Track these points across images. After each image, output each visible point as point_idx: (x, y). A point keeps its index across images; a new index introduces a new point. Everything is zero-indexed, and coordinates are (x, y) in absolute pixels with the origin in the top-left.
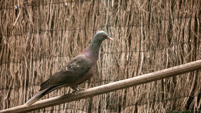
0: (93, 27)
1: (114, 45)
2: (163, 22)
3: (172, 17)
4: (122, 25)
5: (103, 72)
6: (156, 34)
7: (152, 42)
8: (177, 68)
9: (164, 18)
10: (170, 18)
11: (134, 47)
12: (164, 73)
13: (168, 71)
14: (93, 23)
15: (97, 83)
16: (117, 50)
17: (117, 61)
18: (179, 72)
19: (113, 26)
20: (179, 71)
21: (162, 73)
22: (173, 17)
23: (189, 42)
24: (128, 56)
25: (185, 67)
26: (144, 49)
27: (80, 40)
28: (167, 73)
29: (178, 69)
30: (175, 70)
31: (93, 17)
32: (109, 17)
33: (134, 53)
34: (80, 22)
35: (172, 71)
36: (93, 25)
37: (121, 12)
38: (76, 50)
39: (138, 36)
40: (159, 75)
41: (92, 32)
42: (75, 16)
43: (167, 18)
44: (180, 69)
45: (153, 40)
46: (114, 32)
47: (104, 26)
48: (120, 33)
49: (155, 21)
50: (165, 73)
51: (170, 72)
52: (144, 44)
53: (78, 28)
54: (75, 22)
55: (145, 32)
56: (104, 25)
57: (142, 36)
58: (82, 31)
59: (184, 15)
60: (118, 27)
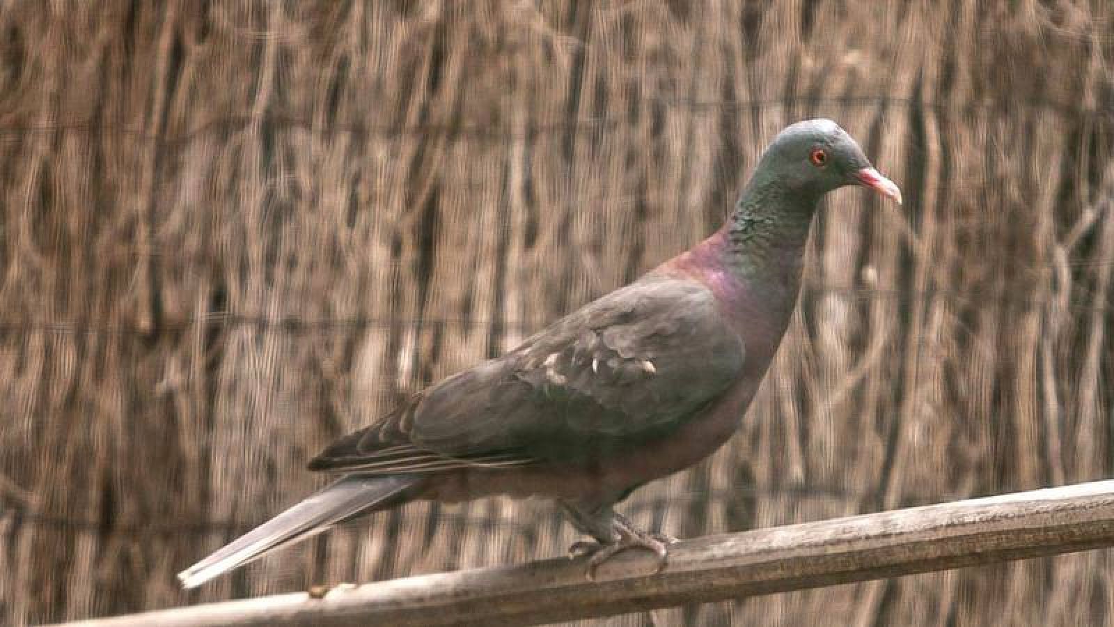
0: (156, 118)
1: (311, 267)
2: (675, 123)
3: (742, 94)
4: (377, 119)
5: (218, 464)
6: (617, 203)
7: (588, 261)
8: (872, 533)
9: (683, 92)
10: (728, 92)
11: (454, 292)
12: (771, 558)
13: (801, 546)
14: (160, 94)
15: (167, 536)
16: (326, 309)
17: (326, 389)
18: (884, 560)
19: (307, 125)
20: (888, 550)
21: (760, 552)
22: (755, 89)
23: (859, 280)
24: (405, 361)
25: (935, 529)
26: (525, 307)
27: (56, 209)
28: (799, 559)
29: (885, 536)
30: (858, 546)
31: (165, 42)
32: (285, 57)
33: (452, 339)
34: (64, 80)
35: (831, 550)
36: (158, 107)
37: (376, 28)
38: (19, 288)
39: (489, 214)
40: (729, 564)
41: (147, 156)
42: (30, 30)
43: (709, 94)
44: (893, 541)
45: (597, 248)
46: (315, 169)
47: (242, 124)
48: (356, 180)
49: (617, 107)
50: (781, 556)
51: (815, 552)
52: (525, 278)
53: (44, 122)
54: (27, 72)
55: (541, 188)
56: (243, 113)
57: (519, 217)
58: (71, 144)
59: (836, 85)
60: (343, 140)
